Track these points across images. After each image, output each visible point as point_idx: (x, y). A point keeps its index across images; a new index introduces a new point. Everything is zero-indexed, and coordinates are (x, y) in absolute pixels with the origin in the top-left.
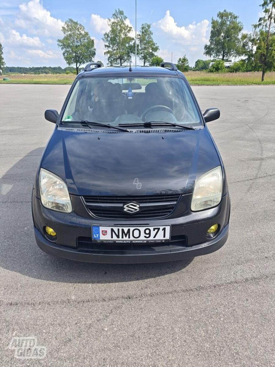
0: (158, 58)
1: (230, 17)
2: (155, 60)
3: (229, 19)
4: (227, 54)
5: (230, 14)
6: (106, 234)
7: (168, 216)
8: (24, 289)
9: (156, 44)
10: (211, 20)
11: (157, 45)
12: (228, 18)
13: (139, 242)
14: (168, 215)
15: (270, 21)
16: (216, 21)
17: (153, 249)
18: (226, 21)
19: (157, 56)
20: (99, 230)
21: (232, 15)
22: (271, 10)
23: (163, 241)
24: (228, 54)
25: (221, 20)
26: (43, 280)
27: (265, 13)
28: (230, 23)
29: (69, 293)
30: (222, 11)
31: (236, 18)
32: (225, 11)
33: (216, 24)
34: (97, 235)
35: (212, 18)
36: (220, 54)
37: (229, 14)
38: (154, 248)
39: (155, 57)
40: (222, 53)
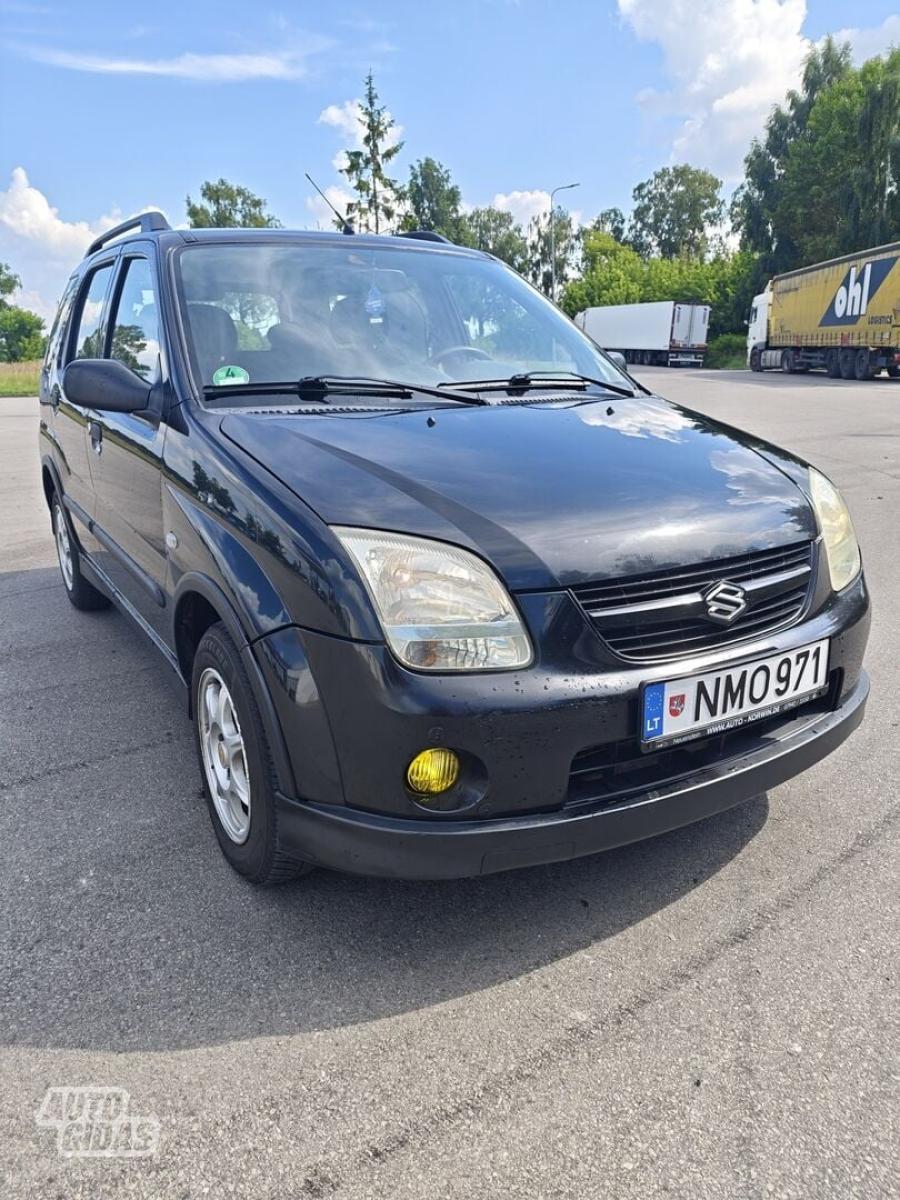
0: (19, 313)
1: (239, 200)
2: (13, 321)
3: (240, 206)
4: (252, 308)
5: (240, 192)
6: (682, 709)
7: (802, 613)
8: (361, 1079)
9: (7, 268)
10: (185, 204)
11: (11, 272)
12: (236, 204)
13: (763, 715)
14: (799, 612)
15: (376, 214)
16: (202, 209)
17: (769, 739)
18: (230, 213)
19: (16, 307)
20: (663, 698)
21: (244, 194)
22: (372, 186)
23: (814, 697)
24: (256, 308)
25: (215, 209)
26: (397, 1013)
27: (358, 192)
28: (244, 217)
29: (547, 1010)
30: (214, 182)
31: (257, 204)
32: (222, 182)
33: (202, 217)
34: (656, 720)
35: (186, 198)
36: (232, 307)
37: (236, 192)
38: (770, 735)
39: (10, 309)
40: (238, 305)
